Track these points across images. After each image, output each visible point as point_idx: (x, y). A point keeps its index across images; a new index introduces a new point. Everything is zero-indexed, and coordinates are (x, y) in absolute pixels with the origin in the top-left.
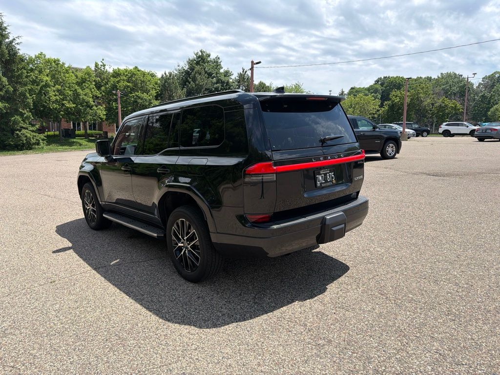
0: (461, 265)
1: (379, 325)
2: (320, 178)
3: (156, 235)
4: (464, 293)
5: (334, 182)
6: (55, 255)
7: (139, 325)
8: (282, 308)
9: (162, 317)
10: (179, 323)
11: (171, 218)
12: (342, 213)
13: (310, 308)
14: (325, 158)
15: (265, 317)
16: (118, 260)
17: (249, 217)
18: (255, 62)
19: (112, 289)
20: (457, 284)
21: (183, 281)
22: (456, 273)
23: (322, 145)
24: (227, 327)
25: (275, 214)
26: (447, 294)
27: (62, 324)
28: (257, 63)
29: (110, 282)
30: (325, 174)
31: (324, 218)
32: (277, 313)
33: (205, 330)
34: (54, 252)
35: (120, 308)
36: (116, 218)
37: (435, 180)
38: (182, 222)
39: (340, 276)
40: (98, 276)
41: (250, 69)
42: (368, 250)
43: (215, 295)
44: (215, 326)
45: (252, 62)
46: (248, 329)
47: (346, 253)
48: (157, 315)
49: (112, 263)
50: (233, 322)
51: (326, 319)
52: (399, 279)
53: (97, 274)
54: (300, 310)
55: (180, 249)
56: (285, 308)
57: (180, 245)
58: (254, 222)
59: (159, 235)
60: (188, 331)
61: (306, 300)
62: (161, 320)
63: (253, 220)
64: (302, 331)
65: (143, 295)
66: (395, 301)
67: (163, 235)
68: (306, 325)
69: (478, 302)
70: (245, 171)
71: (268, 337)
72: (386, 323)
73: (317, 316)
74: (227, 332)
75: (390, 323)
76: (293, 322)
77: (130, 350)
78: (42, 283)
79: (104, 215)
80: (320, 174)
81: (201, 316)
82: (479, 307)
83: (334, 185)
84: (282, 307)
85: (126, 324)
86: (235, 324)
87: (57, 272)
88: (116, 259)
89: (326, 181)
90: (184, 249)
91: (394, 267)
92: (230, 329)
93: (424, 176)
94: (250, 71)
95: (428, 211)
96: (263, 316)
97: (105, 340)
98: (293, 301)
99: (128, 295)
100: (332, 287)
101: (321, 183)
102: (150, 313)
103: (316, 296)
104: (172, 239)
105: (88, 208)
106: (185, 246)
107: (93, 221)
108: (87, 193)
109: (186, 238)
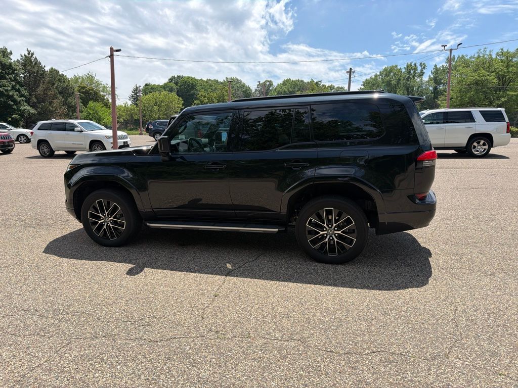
3: (277, 230)
17: (417, 196)
18: (115, 49)
28: (117, 51)
38: (329, 211)
41: (110, 57)
49: (230, 268)
50: (427, 279)
57: (321, 233)
59: (281, 230)
67: (284, 229)
70: (416, 159)
74: (438, 284)
79: (148, 224)
86: (431, 279)
90: (328, 236)
94: (110, 59)
104: (307, 230)
105: (100, 222)
106: (330, 233)
107: (113, 236)
108: (100, 203)
109: (334, 225)
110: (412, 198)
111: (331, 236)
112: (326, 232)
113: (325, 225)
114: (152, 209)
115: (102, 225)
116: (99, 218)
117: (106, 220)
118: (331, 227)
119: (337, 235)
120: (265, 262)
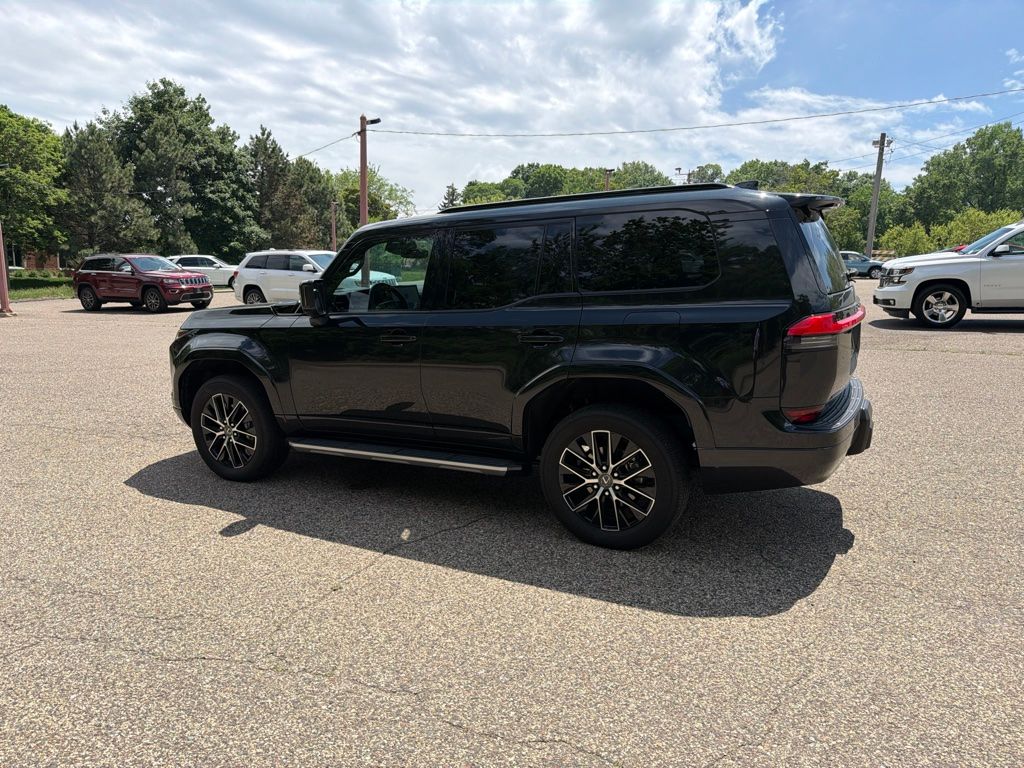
3: (505, 469)
6: (234, 539)
7: (650, 630)
9: (668, 612)
10: (714, 616)
16: (407, 531)
17: (788, 413)
18: (368, 118)
28: (374, 122)
34: (224, 534)
35: (565, 609)
38: (600, 437)
41: (359, 133)
43: (696, 565)
45: (363, 119)
48: (653, 610)
49: (404, 537)
53: (408, 560)
55: (589, 489)
57: (587, 481)
58: (794, 422)
59: (513, 469)
62: (674, 617)
63: (795, 419)
65: (569, 583)
67: (520, 469)
79: (293, 445)
87: (313, 570)
88: (401, 530)
94: (359, 137)
97: (633, 664)
99: (541, 587)
102: (635, 609)
104: (561, 472)
105: (218, 434)
106: (604, 482)
107: (238, 462)
108: (218, 400)
109: (612, 466)
110: (774, 417)
111: (606, 490)
112: (596, 481)
113: (594, 466)
114: (298, 416)
115: (221, 440)
116: (217, 427)
117: (227, 431)
118: (607, 470)
119: (617, 488)
120: (481, 533)
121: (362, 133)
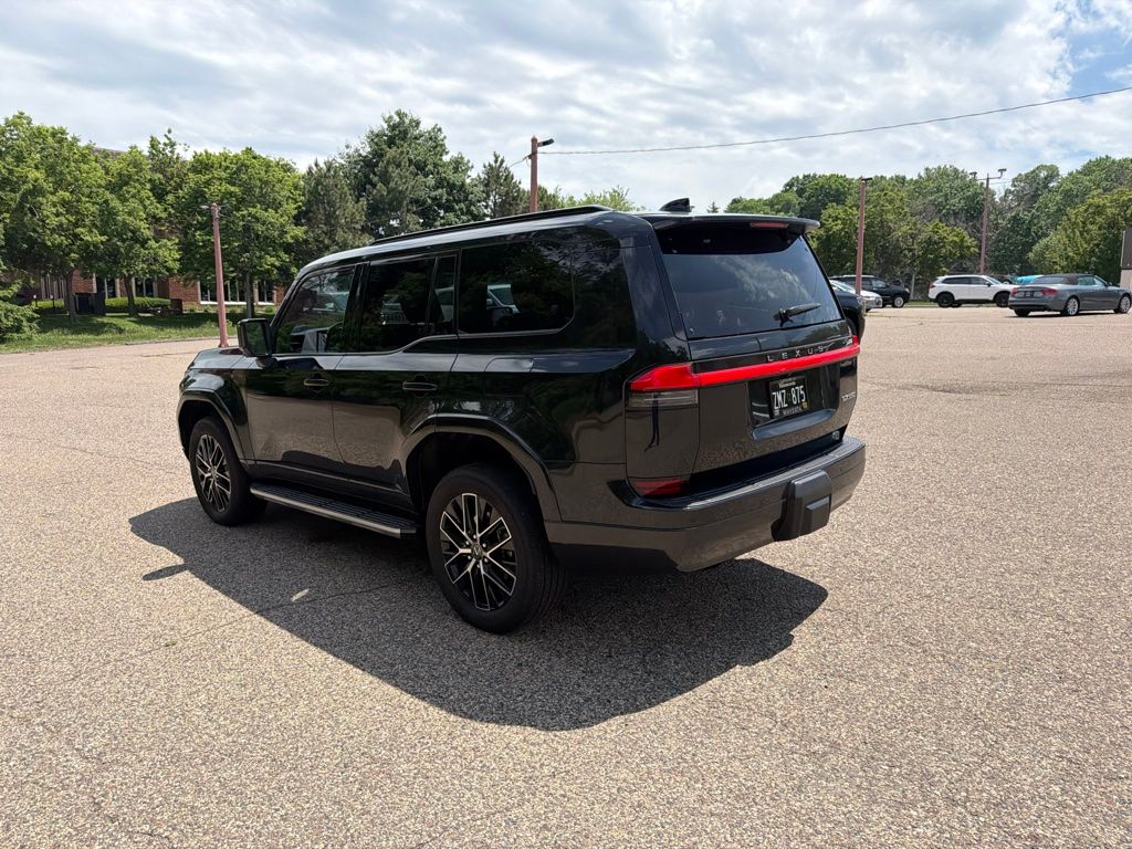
0: (1058, 578)
1: (926, 707)
2: (780, 398)
3: (398, 531)
4: (1081, 636)
5: (805, 405)
6: (151, 584)
7: (408, 730)
8: (710, 682)
9: (453, 711)
10: (497, 722)
11: (438, 492)
12: (823, 473)
13: (771, 679)
14: (792, 354)
15: (679, 700)
16: (306, 591)
17: (637, 485)
18: (540, 141)
19: (316, 655)
20: (1060, 618)
21: (471, 632)
22: (1052, 596)
23: (781, 325)
24: (604, 724)
25: (694, 476)
26: (1047, 638)
27: (229, 735)
28: (545, 143)
29: (307, 641)
30: (788, 389)
31: (789, 486)
32: (703, 690)
33: (558, 733)
34: (147, 578)
35: (350, 695)
36: (287, 497)
37: (949, 401)
38: (470, 501)
39: (813, 610)
40: (271, 627)
41: (530, 157)
42: (856, 553)
43: (555, 659)
44: (577, 724)
46: (653, 727)
47: (810, 561)
48: (441, 707)
49: (294, 598)
50: (613, 715)
51: (813, 700)
52: (938, 611)
53: (268, 623)
54: (749, 683)
55: (463, 560)
56: (716, 681)
57: (461, 551)
58: (646, 496)
59: (405, 532)
60: (521, 737)
61: (758, 662)
62: (452, 718)
63: (647, 492)
64: (770, 726)
65: (392, 666)
66: (943, 656)
67: (414, 531)
68: (773, 715)
69: (1115, 653)
70: (628, 385)
71: (701, 742)
72: (941, 703)
73: (791, 695)
74: (608, 736)
75: (948, 703)
76: (744, 710)
77: (407, 785)
78: (147, 649)
79: (253, 491)
80: (778, 390)
81: (539, 704)
82: (1120, 664)
83: (804, 413)
84: (711, 679)
85: (378, 730)
86: (620, 719)
87: (173, 623)
88: (302, 590)
89: (791, 405)
90: (474, 560)
91: (921, 587)
92: (614, 728)
93: (926, 393)
94: (530, 161)
95: (957, 468)
96: (676, 699)
97: (342, 765)
98: (728, 667)
99: (358, 667)
100: (803, 633)
101: (781, 409)
102: (422, 704)
103: (775, 653)
104: (442, 539)
105: (206, 476)
106: (475, 553)
107: (221, 505)
108: (205, 441)
109: (479, 535)
110: (622, 490)
111: (477, 563)
112: (469, 551)
113: (464, 533)
114: (255, 461)
115: (208, 482)
116: (205, 469)
118: (476, 539)
119: (485, 561)
121: (533, 156)
